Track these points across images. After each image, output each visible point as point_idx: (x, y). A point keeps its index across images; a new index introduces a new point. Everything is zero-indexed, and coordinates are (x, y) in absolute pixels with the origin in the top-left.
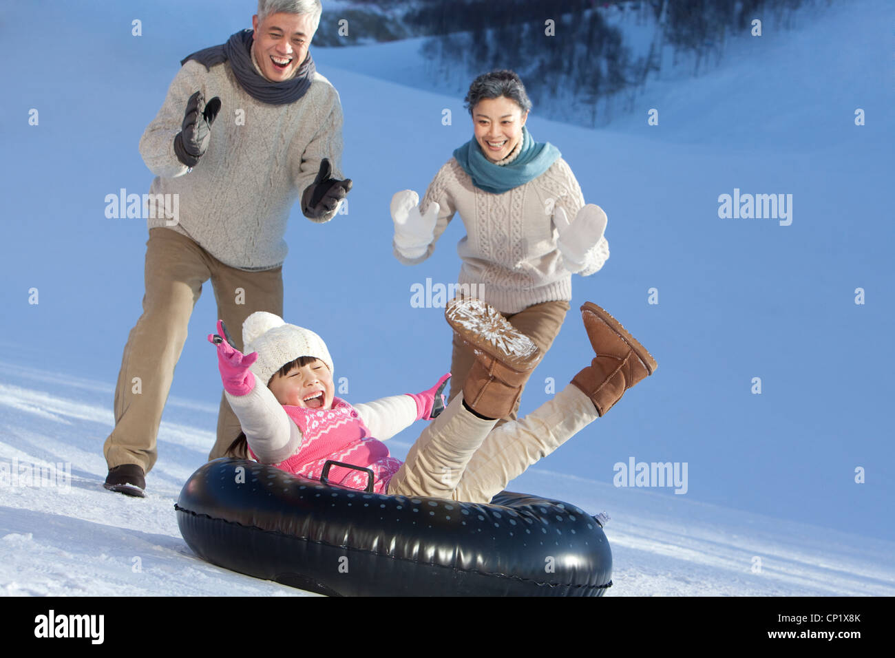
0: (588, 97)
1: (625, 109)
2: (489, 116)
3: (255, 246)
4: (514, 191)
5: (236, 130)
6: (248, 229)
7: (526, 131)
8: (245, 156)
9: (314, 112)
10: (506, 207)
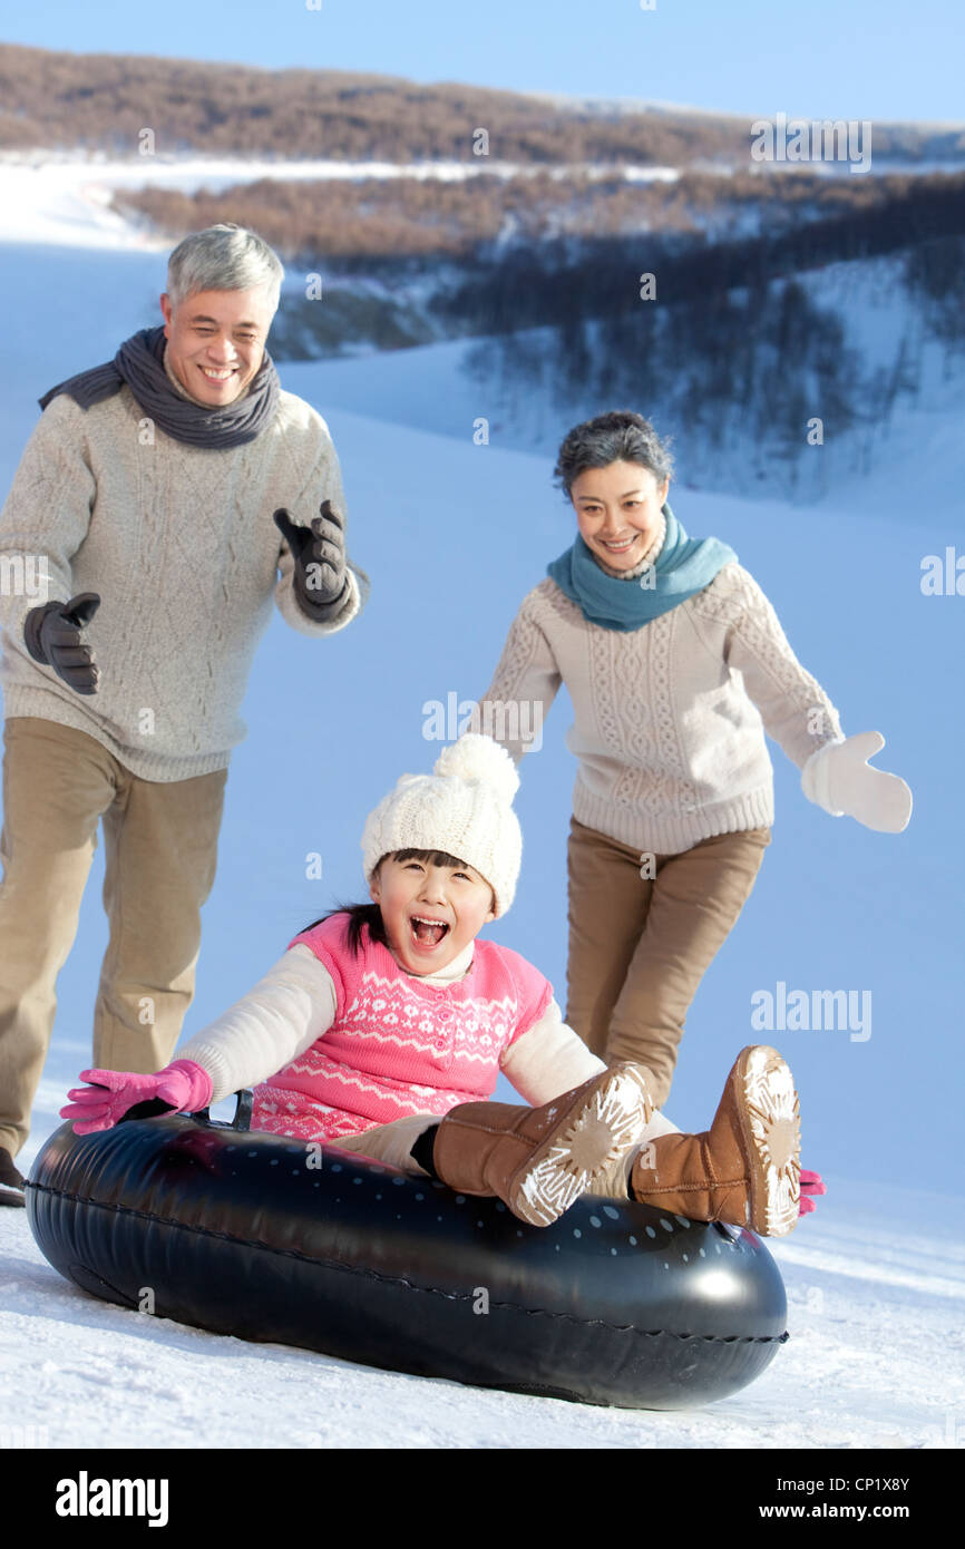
0: (781, 446)
1: (853, 468)
2: (601, 497)
3: (207, 715)
4: (653, 623)
5: (154, 505)
6: (195, 683)
7: (671, 513)
8: (177, 548)
9: (291, 458)
10: (641, 654)
